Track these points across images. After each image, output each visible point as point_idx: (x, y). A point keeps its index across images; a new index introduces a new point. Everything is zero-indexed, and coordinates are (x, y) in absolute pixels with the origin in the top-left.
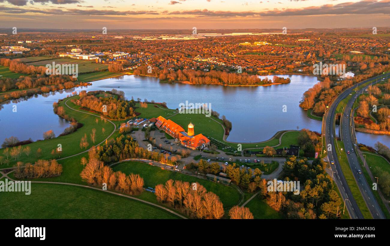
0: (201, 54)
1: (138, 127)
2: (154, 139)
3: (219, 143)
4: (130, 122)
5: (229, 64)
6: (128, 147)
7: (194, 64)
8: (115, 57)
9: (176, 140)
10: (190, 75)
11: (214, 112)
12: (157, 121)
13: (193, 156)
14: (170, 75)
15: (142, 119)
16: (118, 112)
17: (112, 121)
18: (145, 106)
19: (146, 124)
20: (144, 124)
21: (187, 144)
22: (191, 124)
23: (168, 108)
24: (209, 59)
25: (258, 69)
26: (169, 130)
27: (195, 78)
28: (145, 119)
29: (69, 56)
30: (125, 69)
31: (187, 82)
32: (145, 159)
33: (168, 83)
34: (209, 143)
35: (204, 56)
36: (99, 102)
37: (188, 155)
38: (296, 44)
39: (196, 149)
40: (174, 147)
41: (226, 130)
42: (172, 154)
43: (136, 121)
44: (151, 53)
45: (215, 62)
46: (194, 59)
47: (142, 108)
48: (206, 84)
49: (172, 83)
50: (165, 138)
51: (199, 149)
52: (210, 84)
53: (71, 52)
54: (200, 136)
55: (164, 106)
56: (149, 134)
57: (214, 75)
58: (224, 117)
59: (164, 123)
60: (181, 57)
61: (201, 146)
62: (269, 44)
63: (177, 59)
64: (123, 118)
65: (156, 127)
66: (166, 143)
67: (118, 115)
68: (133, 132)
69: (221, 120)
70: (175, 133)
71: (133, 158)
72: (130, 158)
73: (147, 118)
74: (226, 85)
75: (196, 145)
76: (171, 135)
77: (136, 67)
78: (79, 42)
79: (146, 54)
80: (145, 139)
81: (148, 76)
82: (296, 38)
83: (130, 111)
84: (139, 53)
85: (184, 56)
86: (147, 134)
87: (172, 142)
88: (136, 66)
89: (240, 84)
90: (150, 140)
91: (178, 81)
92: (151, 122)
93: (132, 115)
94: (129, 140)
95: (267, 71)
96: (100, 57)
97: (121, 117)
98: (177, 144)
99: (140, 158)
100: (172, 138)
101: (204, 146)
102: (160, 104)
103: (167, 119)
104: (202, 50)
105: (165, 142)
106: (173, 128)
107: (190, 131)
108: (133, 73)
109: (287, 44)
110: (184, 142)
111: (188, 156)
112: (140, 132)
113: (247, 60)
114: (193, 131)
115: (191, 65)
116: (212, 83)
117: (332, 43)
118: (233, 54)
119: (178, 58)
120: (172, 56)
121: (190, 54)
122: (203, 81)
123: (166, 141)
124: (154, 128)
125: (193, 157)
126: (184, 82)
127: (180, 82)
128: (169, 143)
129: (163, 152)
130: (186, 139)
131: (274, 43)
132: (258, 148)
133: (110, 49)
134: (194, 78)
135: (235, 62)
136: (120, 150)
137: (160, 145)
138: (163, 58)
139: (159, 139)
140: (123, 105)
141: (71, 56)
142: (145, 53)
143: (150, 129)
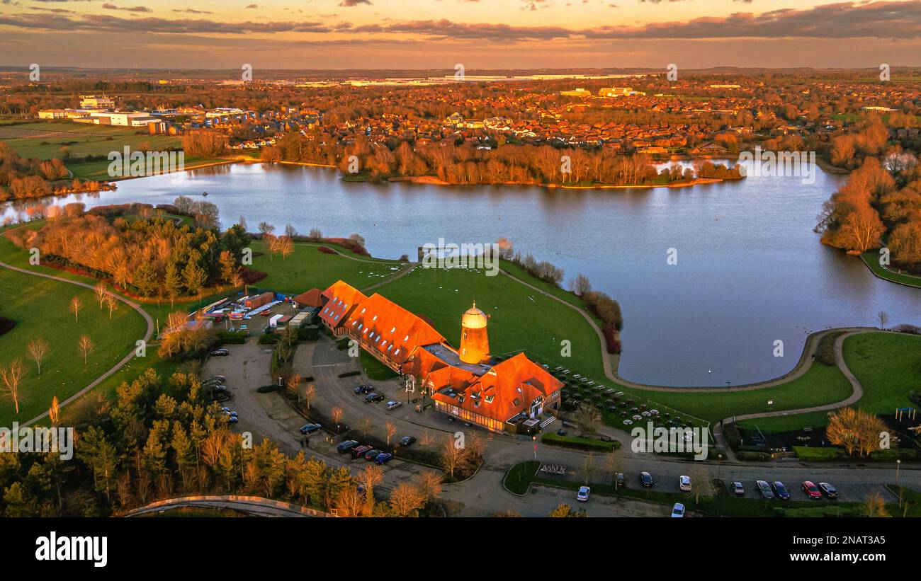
0: (461, 111)
1: (244, 327)
2: (310, 380)
3: (598, 391)
4: (217, 308)
5: (547, 134)
6: (167, 437)
7: (444, 134)
8: (209, 119)
9: (410, 386)
10: (439, 158)
11: (542, 265)
12: (325, 300)
13: (497, 470)
14: (376, 159)
15: (267, 294)
16: (171, 270)
17: (144, 306)
18: (286, 250)
19: (278, 316)
20: (273, 314)
21: (460, 405)
22: (474, 311)
23: (369, 255)
24: (488, 123)
25: (638, 146)
26: (375, 336)
27: (454, 166)
28: (279, 295)
29: (70, 116)
30: (234, 147)
31: (429, 178)
32: (254, 499)
33: (369, 182)
34: (558, 394)
35: (470, 116)
36: (107, 236)
37: (474, 463)
38: (707, 93)
39: (506, 429)
40: (402, 418)
41: (604, 331)
42: (396, 462)
43: (242, 303)
44: (317, 109)
45: (507, 131)
46: (445, 121)
47: (274, 257)
48: (489, 184)
49: (381, 182)
50: (358, 373)
51: (521, 430)
52: (502, 184)
53: (79, 108)
54: (519, 363)
55: (355, 247)
56: (290, 359)
57: (511, 158)
58: (583, 282)
59: (354, 307)
60: (405, 118)
61: (525, 410)
62: (639, 93)
63: (393, 124)
64: (191, 294)
65: (323, 328)
66: (362, 397)
67: (170, 281)
68: (222, 350)
69: (572, 293)
70: (404, 350)
71: (190, 492)
72: (176, 491)
73: (288, 292)
74: (553, 186)
75: (504, 411)
76: (384, 359)
77: (271, 142)
78: (116, 89)
79: (302, 112)
80: (268, 382)
81: (306, 166)
82: (703, 82)
83: (223, 265)
84: (284, 109)
85: (415, 115)
86: (283, 360)
87: (389, 393)
88: (269, 140)
89: (594, 181)
90: (292, 386)
91: (400, 175)
92: (301, 307)
93: (228, 283)
94: (181, 394)
95: (666, 151)
96: (164, 119)
97: (184, 289)
98: (415, 401)
99: (229, 493)
100: (390, 375)
101: (541, 410)
102: (340, 242)
103: (368, 294)
104: (464, 104)
105: (358, 393)
106: (394, 330)
107: (472, 342)
108: (258, 157)
109: (684, 94)
110: (448, 393)
111: (473, 470)
112: (251, 348)
113: (596, 126)
114: (485, 342)
115: (436, 136)
116: (509, 179)
117: (801, 92)
118: (551, 111)
119: (398, 120)
120: (378, 114)
121: (431, 110)
122: (479, 173)
123: (363, 390)
124: (314, 331)
125: (500, 475)
126: (421, 180)
127: (406, 178)
128: (378, 399)
129: (349, 450)
130: (453, 380)
131: (651, 93)
132: (776, 414)
133: (199, 103)
134: (451, 166)
135: (562, 131)
136: (119, 453)
137: (337, 414)
138: (353, 119)
139: (333, 378)
140: (195, 245)
141: (74, 116)
142: (300, 110)
143: (296, 336)
